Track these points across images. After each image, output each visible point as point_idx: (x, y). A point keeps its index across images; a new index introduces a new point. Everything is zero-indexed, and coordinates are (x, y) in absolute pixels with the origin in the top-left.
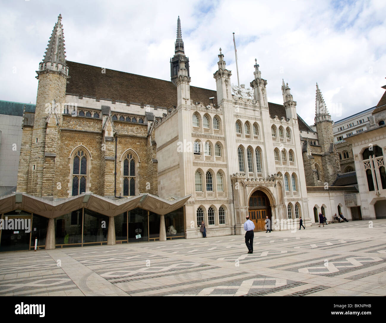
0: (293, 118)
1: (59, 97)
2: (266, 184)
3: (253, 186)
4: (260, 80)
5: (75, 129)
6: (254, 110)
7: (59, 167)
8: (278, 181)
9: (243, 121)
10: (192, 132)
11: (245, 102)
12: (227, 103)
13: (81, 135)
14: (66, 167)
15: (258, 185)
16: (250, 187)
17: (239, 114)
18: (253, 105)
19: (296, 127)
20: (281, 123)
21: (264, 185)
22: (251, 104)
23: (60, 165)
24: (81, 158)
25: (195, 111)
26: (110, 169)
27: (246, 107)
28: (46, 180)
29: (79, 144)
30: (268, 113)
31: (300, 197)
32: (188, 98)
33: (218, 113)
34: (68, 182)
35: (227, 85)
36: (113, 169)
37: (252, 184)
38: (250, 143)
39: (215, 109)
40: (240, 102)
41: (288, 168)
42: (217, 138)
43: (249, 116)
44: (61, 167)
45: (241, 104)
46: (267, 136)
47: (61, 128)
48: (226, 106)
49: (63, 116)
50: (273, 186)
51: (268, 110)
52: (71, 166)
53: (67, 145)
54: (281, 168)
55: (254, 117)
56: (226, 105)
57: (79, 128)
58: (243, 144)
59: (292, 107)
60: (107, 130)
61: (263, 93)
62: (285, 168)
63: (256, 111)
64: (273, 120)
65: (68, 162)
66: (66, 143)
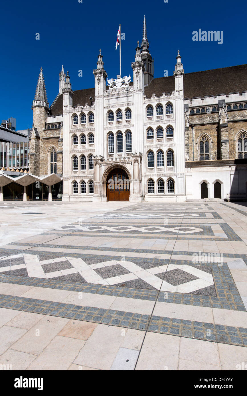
0: (176, 90)
1: (40, 120)
2: (122, 162)
3: (109, 165)
4: (134, 64)
5: (50, 137)
6: (127, 97)
7: (43, 160)
8: (134, 159)
9: (114, 110)
10: (70, 129)
11: (118, 92)
12: (98, 99)
13: (53, 140)
14: (47, 159)
15: (113, 164)
16: (106, 166)
17: (110, 105)
18: (127, 91)
19: (179, 99)
20: (159, 100)
21: (120, 164)
22: (125, 91)
23: (43, 158)
24: (53, 152)
25: (74, 113)
26: (60, 158)
27: (118, 97)
28: (31, 167)
29: (52, 145)
30: (142, 94)
31: (175, 172)
32: (67, 105)
33: (91, 109)
34: (48, 167)
35: (98, 83)
36: (61, 158)
37: (108, 163)
38: (119, 128)
39: (89, 107)
40: (113, 93)
41: (163, 145)
42: (89, 130)
43: (120, 104)
44: (44, 159)
45: (114, 95)
46: (137, 118)
47: (43, 138)
48: (96, 102)
49: (44, 130)
50: (130, 164)
51: (142, 92)
52: (49, 158)
53: (46, 147)
54: (153, 146)
55: (126, 103)
56: (97, 100)
57: (52, 136)
58: (112, 130)
59: (176, 78)
60: (61, 135)
61: (137, 76)
62: (157, 145)
63: (130, 96)
64: (149, 99)
65: (48, 156)
66: (46, 145)
